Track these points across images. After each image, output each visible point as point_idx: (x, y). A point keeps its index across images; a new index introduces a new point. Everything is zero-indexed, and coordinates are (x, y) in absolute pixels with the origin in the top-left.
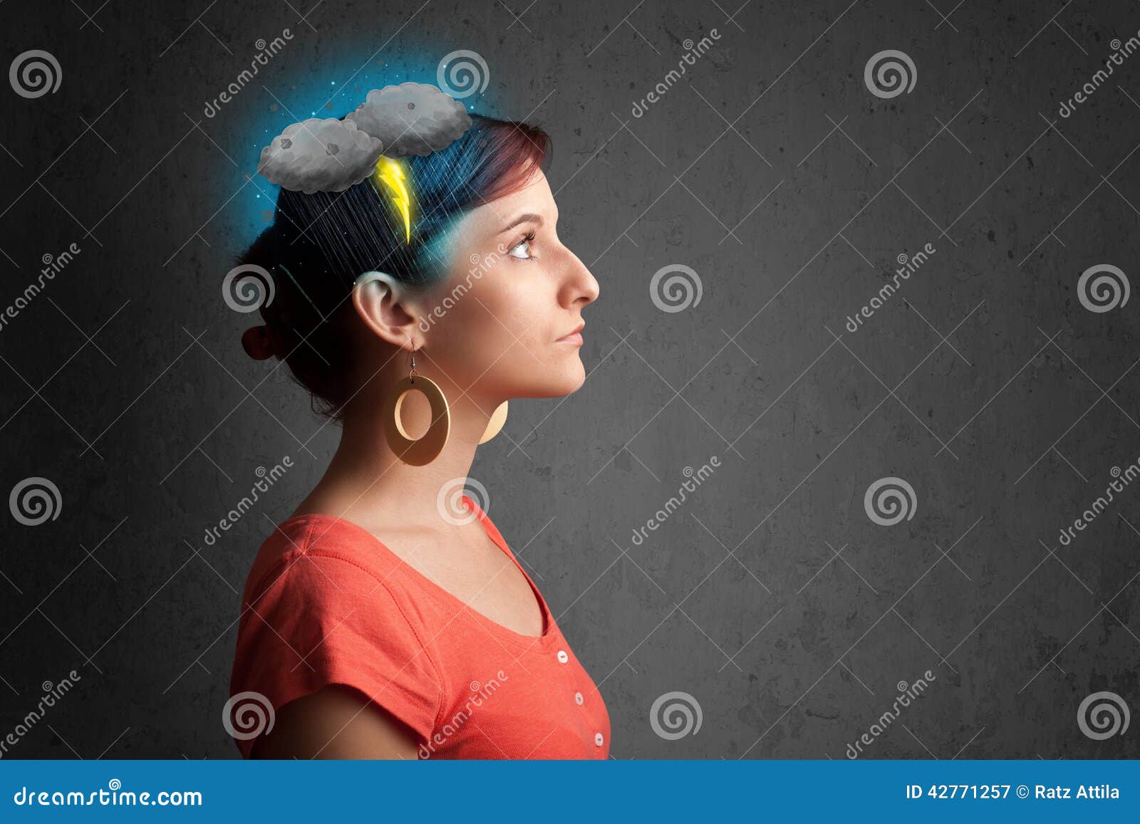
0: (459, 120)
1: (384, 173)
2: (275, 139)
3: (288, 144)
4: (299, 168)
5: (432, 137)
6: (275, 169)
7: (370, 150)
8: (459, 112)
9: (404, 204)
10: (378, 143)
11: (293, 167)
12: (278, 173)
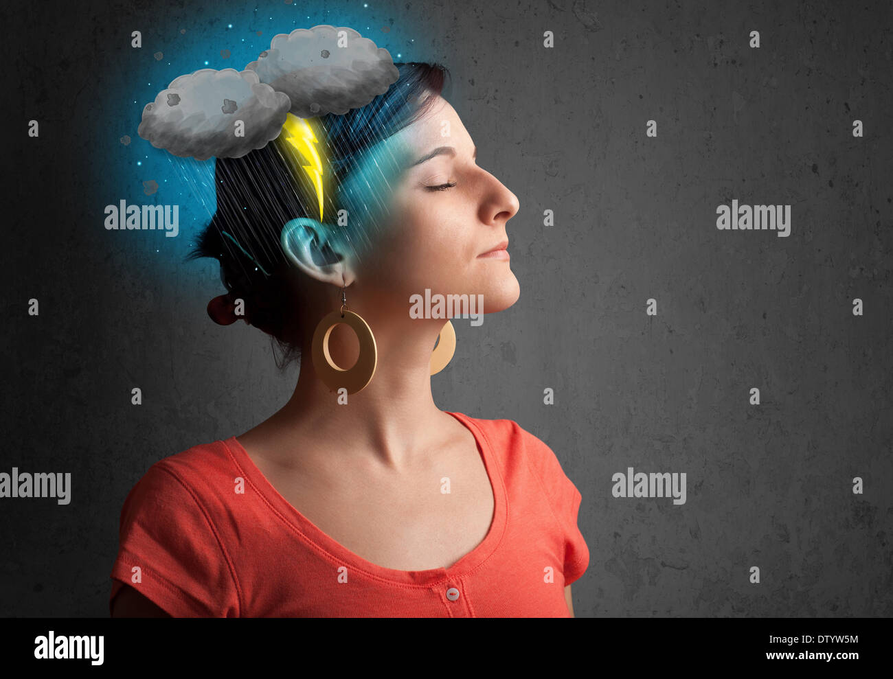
0: (383, 70)
1: (293, 136)
2: (160, 94)
3: (175, 99)
4: (190, 129)
5: (349, 91)
6: (160, 130)
7: (275, 108)
8: (382, 61)
9: (316, 172)
10: (284, 99)
11: (181, 128)
12: (163, 135)
